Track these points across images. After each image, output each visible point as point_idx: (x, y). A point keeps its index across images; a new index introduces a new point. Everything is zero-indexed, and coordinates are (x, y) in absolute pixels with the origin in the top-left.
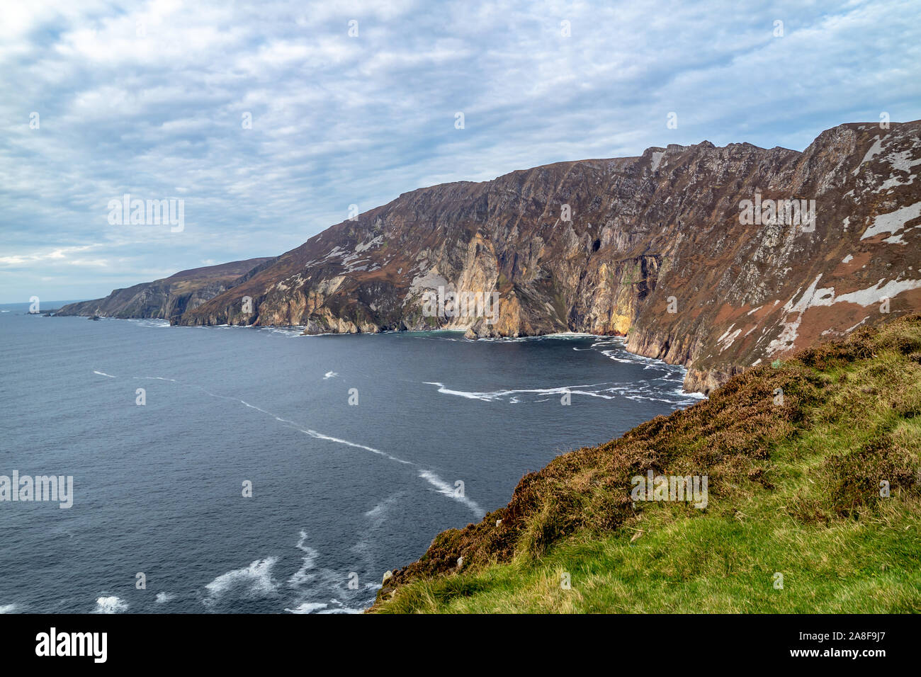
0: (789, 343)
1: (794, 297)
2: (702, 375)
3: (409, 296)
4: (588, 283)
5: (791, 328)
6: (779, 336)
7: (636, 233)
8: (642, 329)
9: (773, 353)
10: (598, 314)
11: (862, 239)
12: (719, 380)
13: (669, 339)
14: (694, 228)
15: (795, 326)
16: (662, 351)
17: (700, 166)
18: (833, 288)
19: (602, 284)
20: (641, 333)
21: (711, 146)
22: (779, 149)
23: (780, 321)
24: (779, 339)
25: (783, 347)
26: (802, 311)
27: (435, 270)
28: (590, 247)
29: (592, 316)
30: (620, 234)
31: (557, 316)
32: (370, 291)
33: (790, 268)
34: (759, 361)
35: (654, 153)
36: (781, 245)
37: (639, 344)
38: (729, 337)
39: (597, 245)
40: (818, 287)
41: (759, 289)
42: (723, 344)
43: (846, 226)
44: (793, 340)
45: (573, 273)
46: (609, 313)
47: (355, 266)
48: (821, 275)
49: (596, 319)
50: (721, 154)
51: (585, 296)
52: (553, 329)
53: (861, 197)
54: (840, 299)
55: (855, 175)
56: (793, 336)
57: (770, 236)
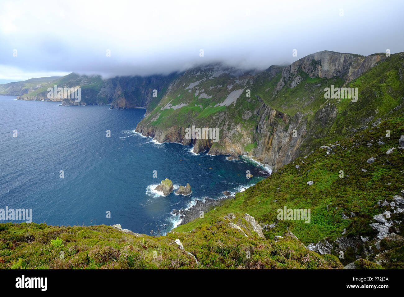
1: (164, 105)
3: (99, 94)
6: (156, 117)
9: (152, 122)
11: (185, 90)
15: (160, 114)
18: (172, 104)
23: (158, 112)
25: (155, 120)
26: (164, 110)
27: (109, 86)
32: (86, 92)
40: (170, 104)
43: (184, 85)
47: (85, 83)
48: (172, 99)
49: (147, 104)
52: (136, 106)
54: (172, 107)
56: (158, 117)
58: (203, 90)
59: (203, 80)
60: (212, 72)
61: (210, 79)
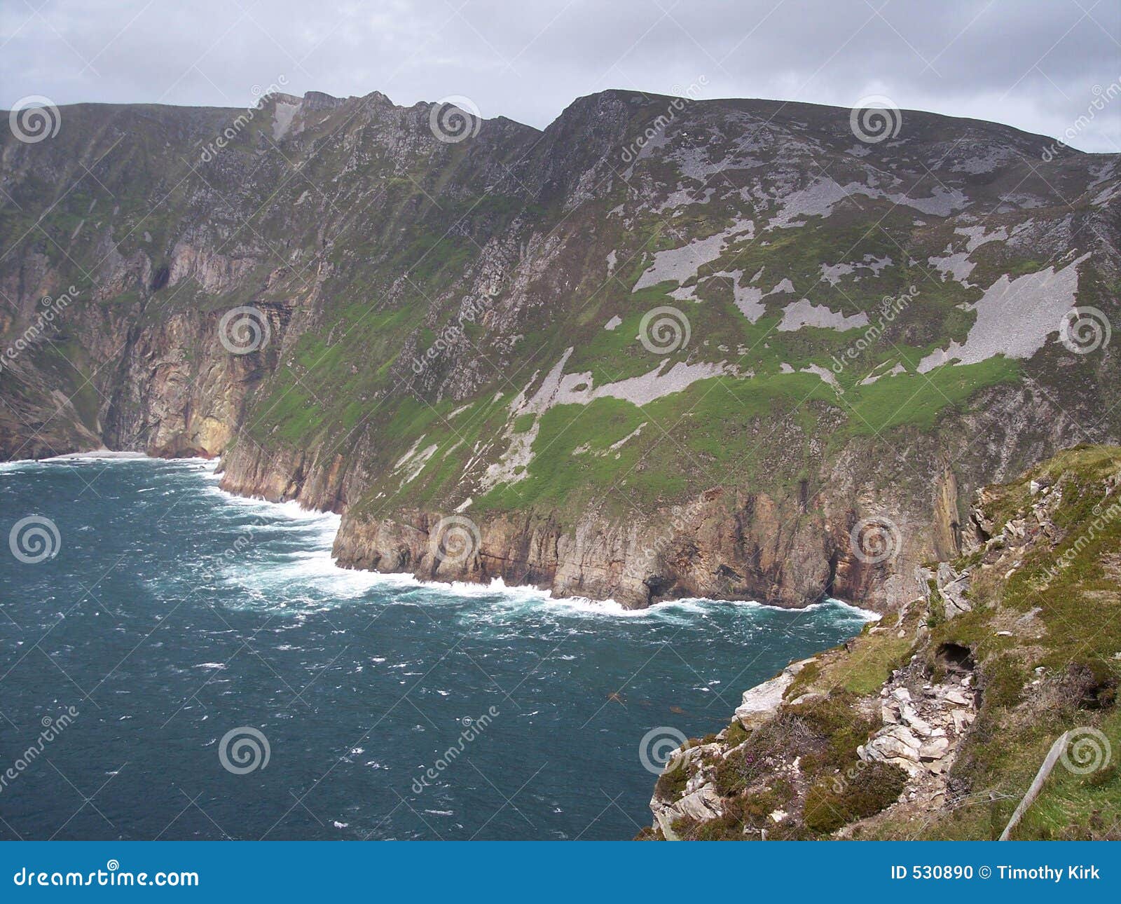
0: (518, 471)
1: (527, 387)
2: (368, 532)
4: (143, 353)
5: (522, 442)
6: (502, 457)
7: (239, 257)
8: (252, 445)
9: (492, 488)
10: (163, 414)
11: (635, 290)
12: (397, 540)
13: (302, 463)
14: (352, 254)
15: (530, 438)
16: (289, 486)
17: (364, 138)
18: (589, 373)
19: (173, 355)
20: (250, 451)
21: (387, 103)
22: (503, 121)
23: (504, 430)
24: (502, 463)
25: (509, 476)
26: (541, 411)
28: (147, 280)
29: (151, 420)
30: (210, 255)
31: (78, 417)
33: (521, 336)
34: (469, 502)
35: (278, 105)
36: (506, 294)
37: (247, 474)
38: (416, 459)
39: (161, 276)
40: (566, 372)
41: (466, 371)
42: (404, 474)
43: (611, 266)
44: (524, 464)
45: (111, 333)
46: (186, 412)
48: (571, 349)
49: (157, 424)
50: (404, 120)
51: (137, 378)
52: (70, 445)
53: (636, 218)
54: (603, 392)
55: (626, 180)
56: (527, 457)
57: (487, 277)
58: (785, 285)
59: (734, 230)
60: (772, 190)
61: (777, 229)
